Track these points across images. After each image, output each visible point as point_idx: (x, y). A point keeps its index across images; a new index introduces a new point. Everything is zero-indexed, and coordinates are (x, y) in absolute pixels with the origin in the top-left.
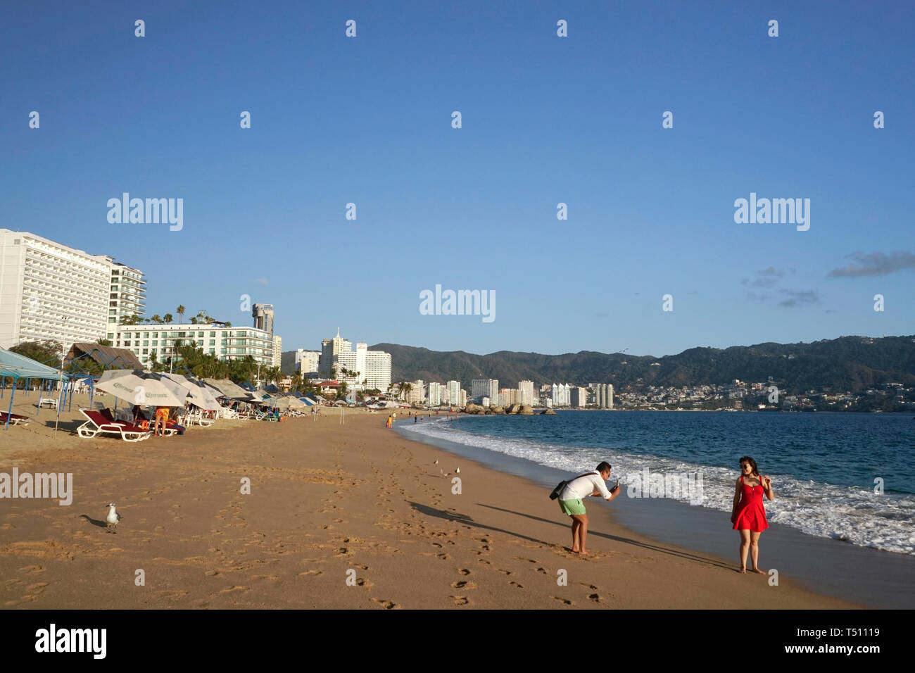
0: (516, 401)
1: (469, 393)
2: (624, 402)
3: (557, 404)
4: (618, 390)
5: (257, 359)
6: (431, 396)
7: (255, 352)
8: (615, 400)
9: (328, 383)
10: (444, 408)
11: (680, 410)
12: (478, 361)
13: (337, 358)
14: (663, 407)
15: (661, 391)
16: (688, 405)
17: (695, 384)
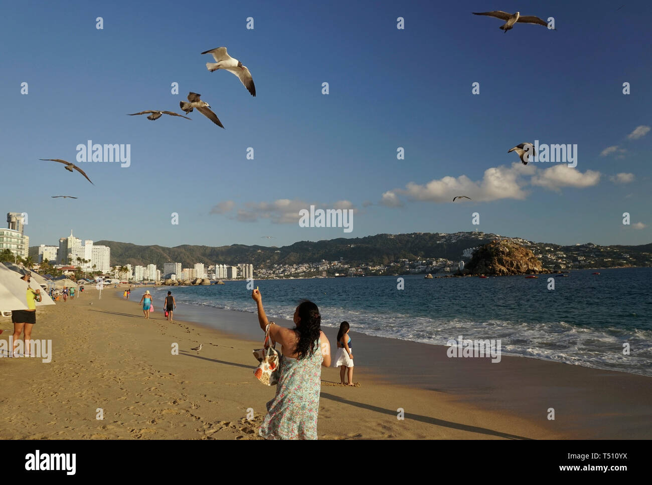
0: (192, 276)
1: (162, 272)
2: (259, 275)
3: (218, 277)
4: (255, 268)
5: (12, 251)
6: (136, 274)
7: (10, 247)
8: (254, 274)
9: (67, 268)
10: (145, 282)
11: (292, 278)
12: (168, 251)
13: (70, 251)
14: (282, 277)
15: (281, 267)
16: (296, 275)
17: (300, 262)
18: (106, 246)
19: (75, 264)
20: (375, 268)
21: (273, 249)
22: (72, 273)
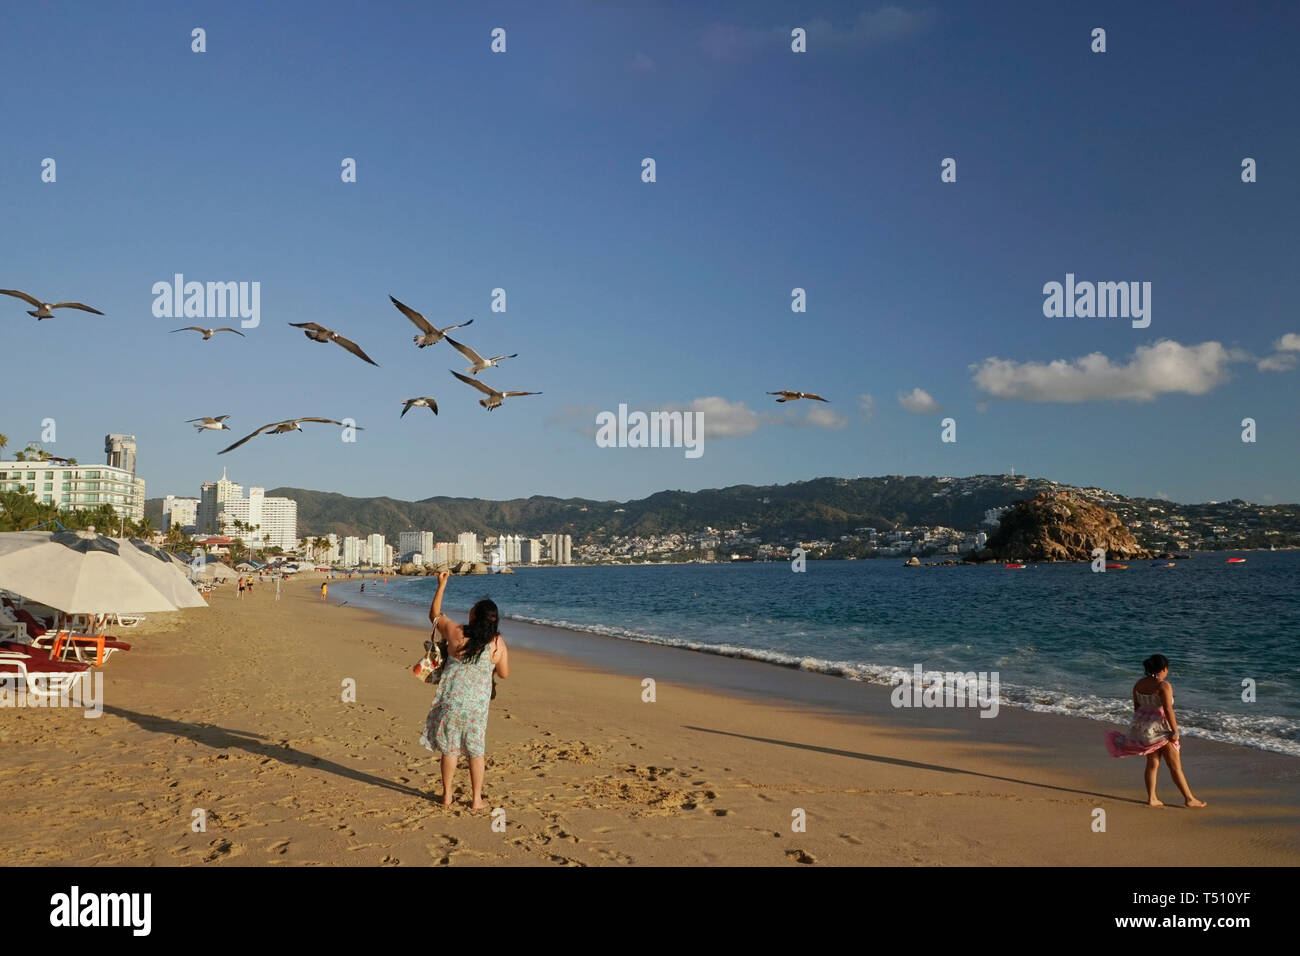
0: (454, 557)
1: (396, 549)
2: (583, 556)
3: (504, 561)
4: (576, 542)
5: (115, 509)
6: (347, 553)
7: (112, 500)
8: (574, 553)
9: (216, 540)
10: (364, 568)
11: (647, 563)
12: (407, 509)
13: (222, 508)
14: (628, 561)
15: (626, 541)
16: (656, 557)
17: (664, 531)
18: (289, 499)
19: (230, 533)
20: (811, 545)
21: (610, 507)
22: (226, 550)
